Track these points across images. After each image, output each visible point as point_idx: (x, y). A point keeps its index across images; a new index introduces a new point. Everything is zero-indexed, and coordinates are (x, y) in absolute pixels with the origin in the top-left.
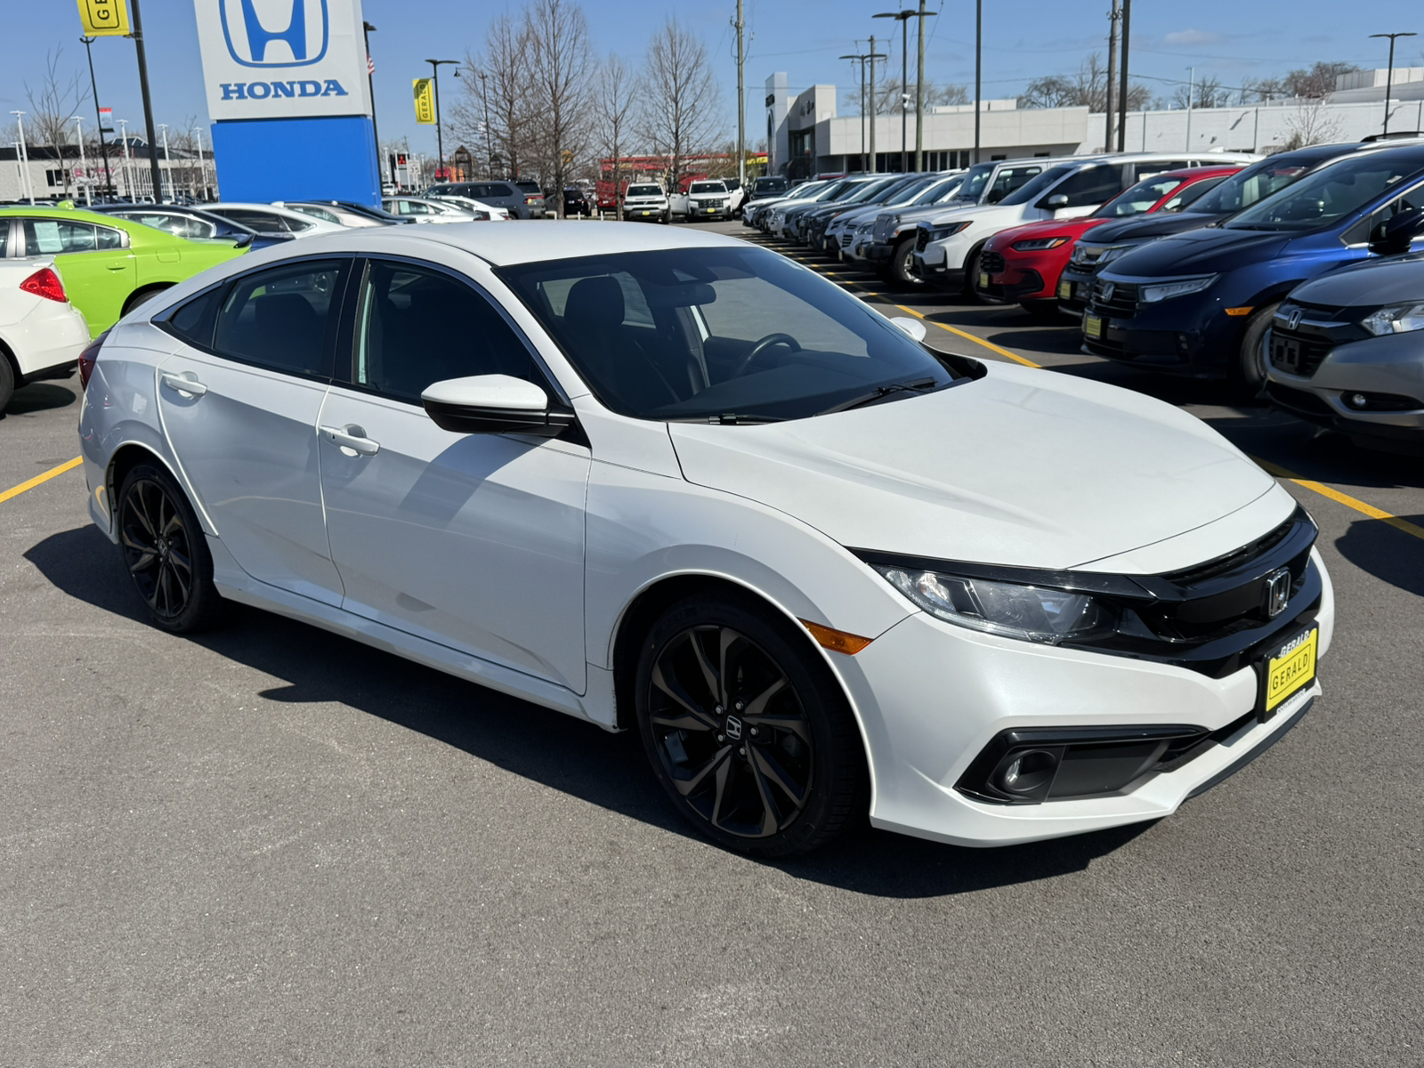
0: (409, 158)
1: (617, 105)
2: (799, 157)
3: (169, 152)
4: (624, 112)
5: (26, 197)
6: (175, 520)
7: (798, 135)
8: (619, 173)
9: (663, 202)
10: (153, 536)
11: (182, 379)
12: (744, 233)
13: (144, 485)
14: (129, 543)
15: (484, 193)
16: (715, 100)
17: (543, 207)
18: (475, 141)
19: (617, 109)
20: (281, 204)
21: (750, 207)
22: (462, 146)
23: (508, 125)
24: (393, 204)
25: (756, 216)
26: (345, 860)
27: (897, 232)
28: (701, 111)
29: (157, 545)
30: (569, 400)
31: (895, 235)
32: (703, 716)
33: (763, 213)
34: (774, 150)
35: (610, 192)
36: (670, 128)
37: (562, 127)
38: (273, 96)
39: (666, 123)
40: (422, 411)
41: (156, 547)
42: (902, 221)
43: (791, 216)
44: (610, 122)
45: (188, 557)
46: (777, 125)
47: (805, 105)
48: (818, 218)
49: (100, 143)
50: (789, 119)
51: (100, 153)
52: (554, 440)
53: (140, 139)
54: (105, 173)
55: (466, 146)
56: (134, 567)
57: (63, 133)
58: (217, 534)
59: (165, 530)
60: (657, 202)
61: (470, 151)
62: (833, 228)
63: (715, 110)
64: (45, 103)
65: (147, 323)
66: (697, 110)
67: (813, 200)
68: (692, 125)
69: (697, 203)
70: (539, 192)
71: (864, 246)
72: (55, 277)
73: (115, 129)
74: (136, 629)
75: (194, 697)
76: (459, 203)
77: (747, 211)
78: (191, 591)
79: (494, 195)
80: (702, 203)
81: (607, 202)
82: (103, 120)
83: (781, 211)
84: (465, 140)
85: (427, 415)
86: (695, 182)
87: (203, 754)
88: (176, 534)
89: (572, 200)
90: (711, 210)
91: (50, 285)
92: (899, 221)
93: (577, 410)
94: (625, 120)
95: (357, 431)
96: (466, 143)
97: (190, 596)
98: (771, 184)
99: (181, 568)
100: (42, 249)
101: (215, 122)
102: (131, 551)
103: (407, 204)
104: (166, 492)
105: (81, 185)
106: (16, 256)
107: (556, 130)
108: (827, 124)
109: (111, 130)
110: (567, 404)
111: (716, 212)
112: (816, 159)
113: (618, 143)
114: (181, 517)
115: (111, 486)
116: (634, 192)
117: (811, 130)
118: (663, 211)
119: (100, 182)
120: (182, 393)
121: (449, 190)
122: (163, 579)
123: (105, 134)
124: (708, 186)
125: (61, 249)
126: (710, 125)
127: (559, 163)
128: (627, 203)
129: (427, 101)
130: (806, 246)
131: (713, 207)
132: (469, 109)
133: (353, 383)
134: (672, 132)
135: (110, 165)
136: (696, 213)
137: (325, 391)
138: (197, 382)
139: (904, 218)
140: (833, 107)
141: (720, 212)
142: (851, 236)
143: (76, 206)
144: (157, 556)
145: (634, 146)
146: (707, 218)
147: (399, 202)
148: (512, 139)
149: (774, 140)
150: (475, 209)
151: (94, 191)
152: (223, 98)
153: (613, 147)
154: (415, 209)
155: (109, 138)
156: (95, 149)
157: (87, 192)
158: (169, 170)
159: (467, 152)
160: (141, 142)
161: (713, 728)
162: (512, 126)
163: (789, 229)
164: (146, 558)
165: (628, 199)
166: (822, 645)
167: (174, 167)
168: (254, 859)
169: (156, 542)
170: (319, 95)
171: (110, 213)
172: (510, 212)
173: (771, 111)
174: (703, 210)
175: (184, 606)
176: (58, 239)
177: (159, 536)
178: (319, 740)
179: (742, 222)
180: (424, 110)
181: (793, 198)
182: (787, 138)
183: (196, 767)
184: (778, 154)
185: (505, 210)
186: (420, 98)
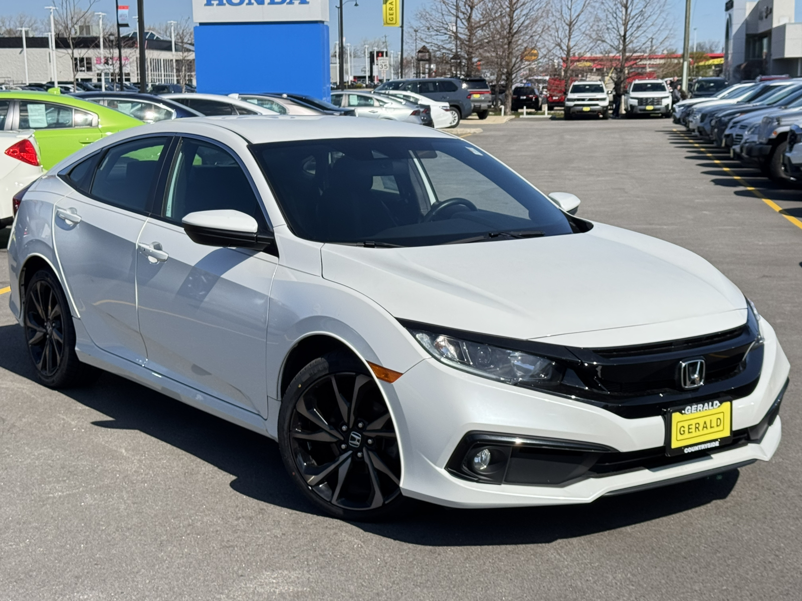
0: (387, 56)
1: (573, 10)
2: (756, 59)
3: (175, 44)
4: (578, 16)
5: (53, 80)
6: (57, 308)
7: (757, 38)
8: (570, 72)
9: (604, 99)
10: (44, 320)
11: (68, 212)
12: (675, 130)
13: (41, 285)
14: (29, 324)
15: (431, 88)
16: (664, 5)
17: (490, 102)
18: (436, 42)
19: (572, 13)
20: (236, 96)
21: (680, 106)
22: (424, 46)
23: (467, 28)
24: (344, 98)
25: (684, 114)
26: (100, 503)
27: (776, 133)
28: (649, 16)
29: (46, 326)
30: (272, 227)
31: (773, 136)
32: (334, 432)
33: (688, 111)
34: (730, 51)
35: (559, 89)
36: (618, 31)
37: (515, 31)
38: (248, 4)
39: (615, 27)
40: (182, 230)
41: (45, 327)
42: (782, 123)
43: (707, 115)
44: (564, 24)
45: (62, 333)
46: (735, 29)
47: (764, 9)
48: (723, 118)
49: (117, 35)
50: (747, 23)
51: (115, 45)
52: (261, 253)
53: (154, 33)
54: (118, 62)
55: (428, 46)
56: (31, 341)
57: (89, 26)
58: (79, 316)
59: (51, 315)
60: (598, 100)
61: (431, 51)
62: (732, 127)
63: (664, 15)
64: (64, 5)
65: (55, 176)
66: (646, 15)
67: (733, 101)
68: (640, 28)
69: (636, 101)
70: (487, 88)
71: (747, 145)
72: (32, 146)
73: (129, 25)
74: (27, 384)
75: (48, 422)
76: (406, 98)
77: (677, 110)
78: (63, 356)
79: (441, 91)
80: (641, 101)
81: (557, 98)
82: (121, 16)
83: (700, 110)
84: (427, 41)
85: (185, 232)
86: (637, 82)
87: (41, 449)
88: (57, 318)
89: (524, 95)
90: (650, 108)
91: (27, 152)
92: (779, 124)
93: (275, 234)
94: (579, 23)
95: (158, 247)
96: (428, 43)
97: (61, 360)
98: (712, 84)
99: (58, 342)
100: (32, 125)
101: (198, 25)
102: (30, 330)
103: (356, 97)
104: (53, 289)
105: (99, 72)
106: (11, 129)
107: (509, 33)
108: (783, 28)
109: (127, 25)
110: (272, 230)
111: (654, 110)
112: (771, 62)
113: (572, 44)
114: (60, 306)
115: (22, 285)
116: (577, 89)
117: (768, 34)
118: (603, 107)
119: (114, 70)
120: (68, 222)
121: (400, 85)
122: (47, 351)
123: (121, 29)
124: (649, 85)
125: (46, 125)
126: (657, 29)
127: (511, 61)
128: (569, 100)
129: (394, 6)
130: (713, 143)
131: (653, 105)
132: (433, 13)
133: (162, 216)
134: (620, 35)
135: (123, 55)
136: (635, 110)
137: (145, 221)
138: (76, 214)
139: (784, 121)
140: (792, 12)
141: (659, 109)
142: (741, 136)
143: (62, 92)
144: (45, 334)
145: (585, 47)
146: (646, 115)
147: (349, 95)
148: (470, 40)
149: (731, 42)
150: (419, 102)
151: (110, 77)
152: (206, 5)
153: (565, 48)
154: (363, 102)
155: (124, 32)
156: (112, 41)
157: (103, 78)
158: (174, 61)
159: (428, 51)
160: (154, 36)
161: (340, 440)
162: (471, 29)
163: (703, 128)
164: (39, 335)
165: (571, 96)
166: (378, 377)
167: (178, 58)
168: (49, 498)
169: (45, 324)
170: (285, 3)
171: (87, 99)
172: (451, 106)
173: (730, 15)
174: (642, 107)
175: (58, 368)
176: (44, 118)
177: (48, 319)
178: (114, 448)
179: (671, 120)
180: (392, 14)
181: (722, 98)
182: (744, 40)
183: (34, 455)
184: (736, 56)
185: (447, 104)
186: (388, 3)
